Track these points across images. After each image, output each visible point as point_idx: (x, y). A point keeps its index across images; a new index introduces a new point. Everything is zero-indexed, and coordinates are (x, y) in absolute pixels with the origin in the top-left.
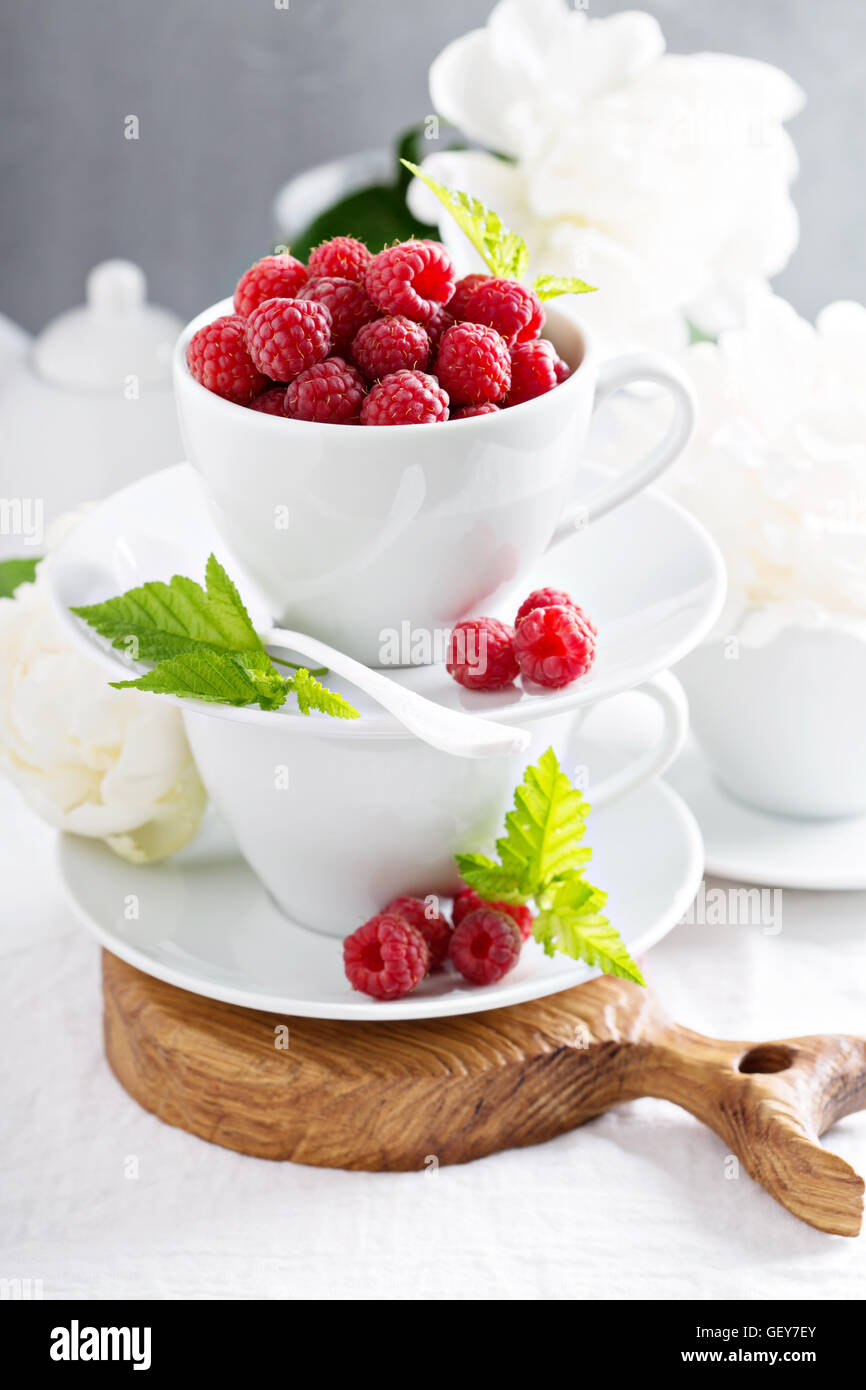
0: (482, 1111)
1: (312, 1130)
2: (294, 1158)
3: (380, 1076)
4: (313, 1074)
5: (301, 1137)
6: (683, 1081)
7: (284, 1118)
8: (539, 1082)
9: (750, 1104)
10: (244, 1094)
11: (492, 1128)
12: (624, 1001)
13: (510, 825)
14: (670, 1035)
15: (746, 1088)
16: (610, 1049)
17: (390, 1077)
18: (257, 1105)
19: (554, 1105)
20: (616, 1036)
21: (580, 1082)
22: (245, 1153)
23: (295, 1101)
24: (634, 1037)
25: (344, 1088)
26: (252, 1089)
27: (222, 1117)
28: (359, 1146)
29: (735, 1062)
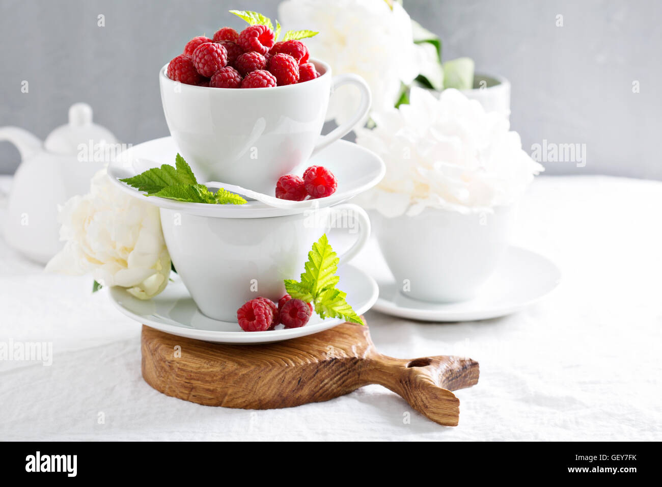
0: (301, 384)
1: (230, 391)
2: (222, 405)
3: (259, 366)
4: (231, 366)
5: (226, 394)
6: (384, 373)
7: (218, 386)
8: (325, 373)
9: (412, 377)
10: (201, 377)
11: (305, 392)
12: (360, 344)
13: (306, 268)
14: (379, 357)
15: (410, 372)
16: (354, 361)
17: (263, 367)
18: (207, 382)
19: (330, 384)
20: (357, 356)
21: (342, 374)
22: (202, 404)
23: (223, 378)
24: (364, 357)
25: (244, 371)
26: (205, 374)
27: (192, 389)
28: (250, 398)
29: (406, 365)
